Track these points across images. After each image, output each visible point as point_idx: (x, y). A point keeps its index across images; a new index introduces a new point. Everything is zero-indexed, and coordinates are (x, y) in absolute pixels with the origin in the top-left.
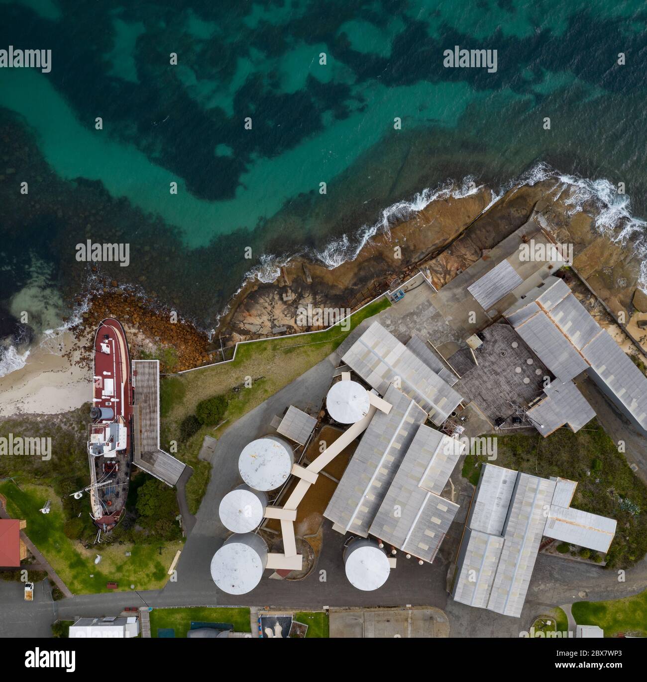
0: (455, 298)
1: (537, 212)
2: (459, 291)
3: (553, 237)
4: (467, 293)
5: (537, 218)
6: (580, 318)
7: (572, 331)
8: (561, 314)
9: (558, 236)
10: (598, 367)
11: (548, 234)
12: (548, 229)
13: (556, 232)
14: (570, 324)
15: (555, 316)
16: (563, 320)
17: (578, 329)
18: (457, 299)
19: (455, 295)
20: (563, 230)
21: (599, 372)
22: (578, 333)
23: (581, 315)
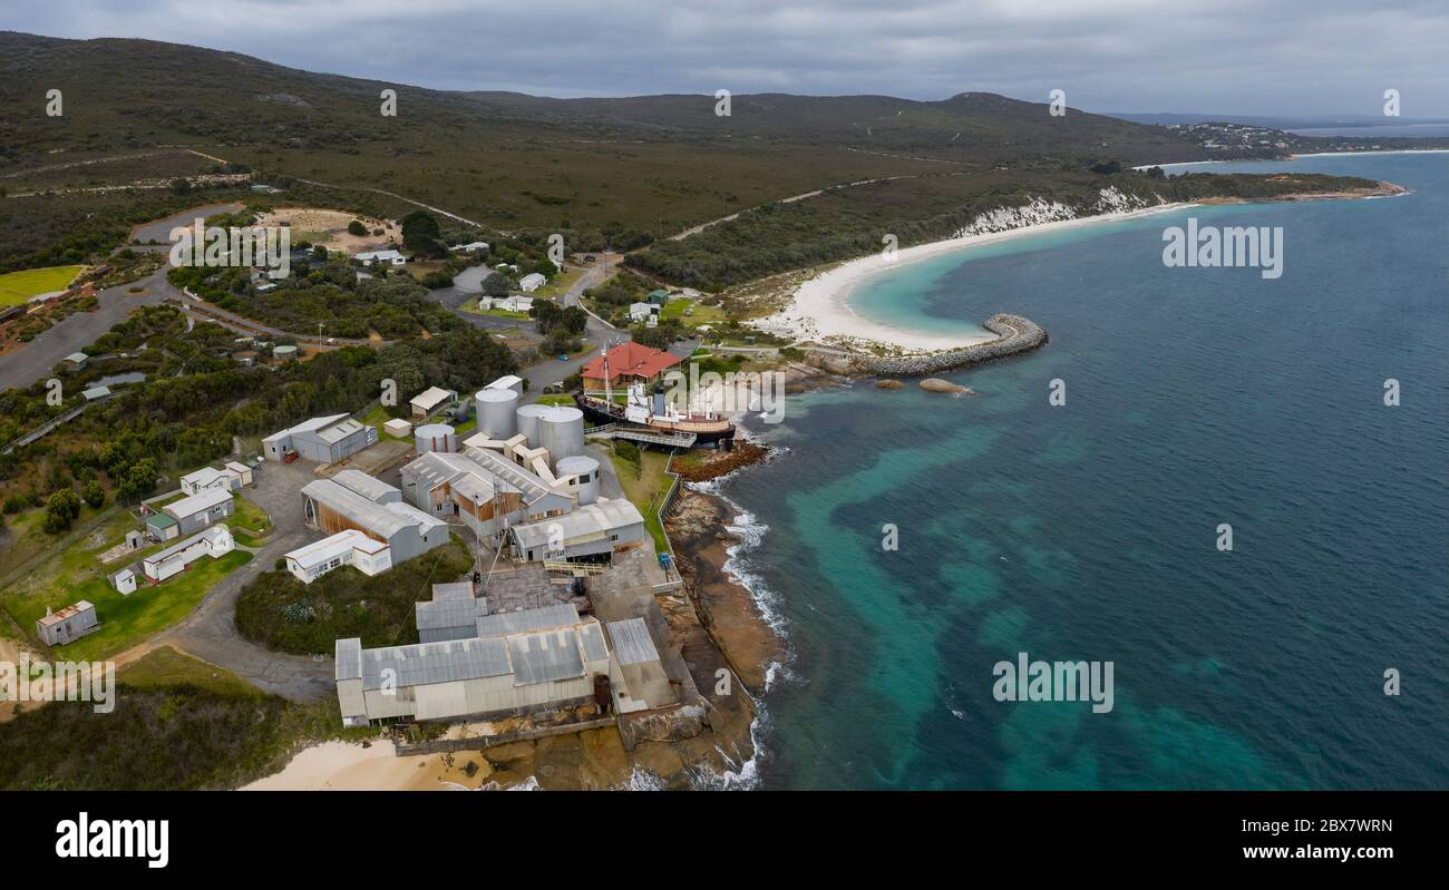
0: (638, 605)
1: (708, 709)
2: (645, 611)
3: (662, 714)
4: (637, 616)
5: (700, 705)
6: (542, 666)
7: (534, 643)
8: (563, 643)
9: (661, 722)
10: (473, 645)
11: (671, 709)
12: (677, 714)
13: (668, 723)
14: (544, 646)
15: (566, 633)
16: (554, 640)
17: (531, 652)
18: (636, 607)
19: (642, 606)
20: (665, 735)
21: (466, 643)
22: (525, 648)
23: (545, 669)
